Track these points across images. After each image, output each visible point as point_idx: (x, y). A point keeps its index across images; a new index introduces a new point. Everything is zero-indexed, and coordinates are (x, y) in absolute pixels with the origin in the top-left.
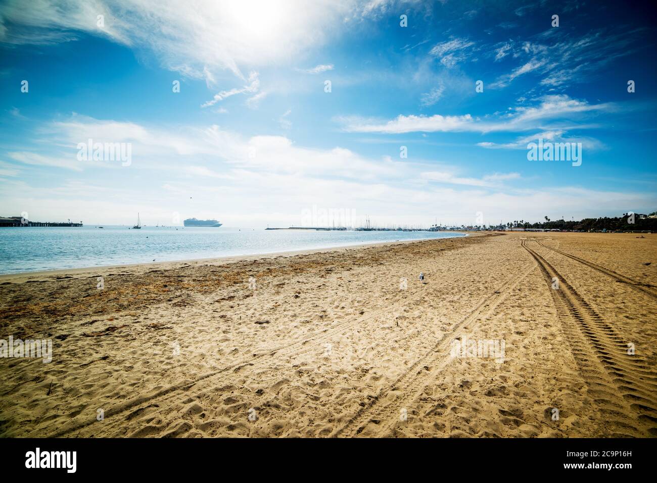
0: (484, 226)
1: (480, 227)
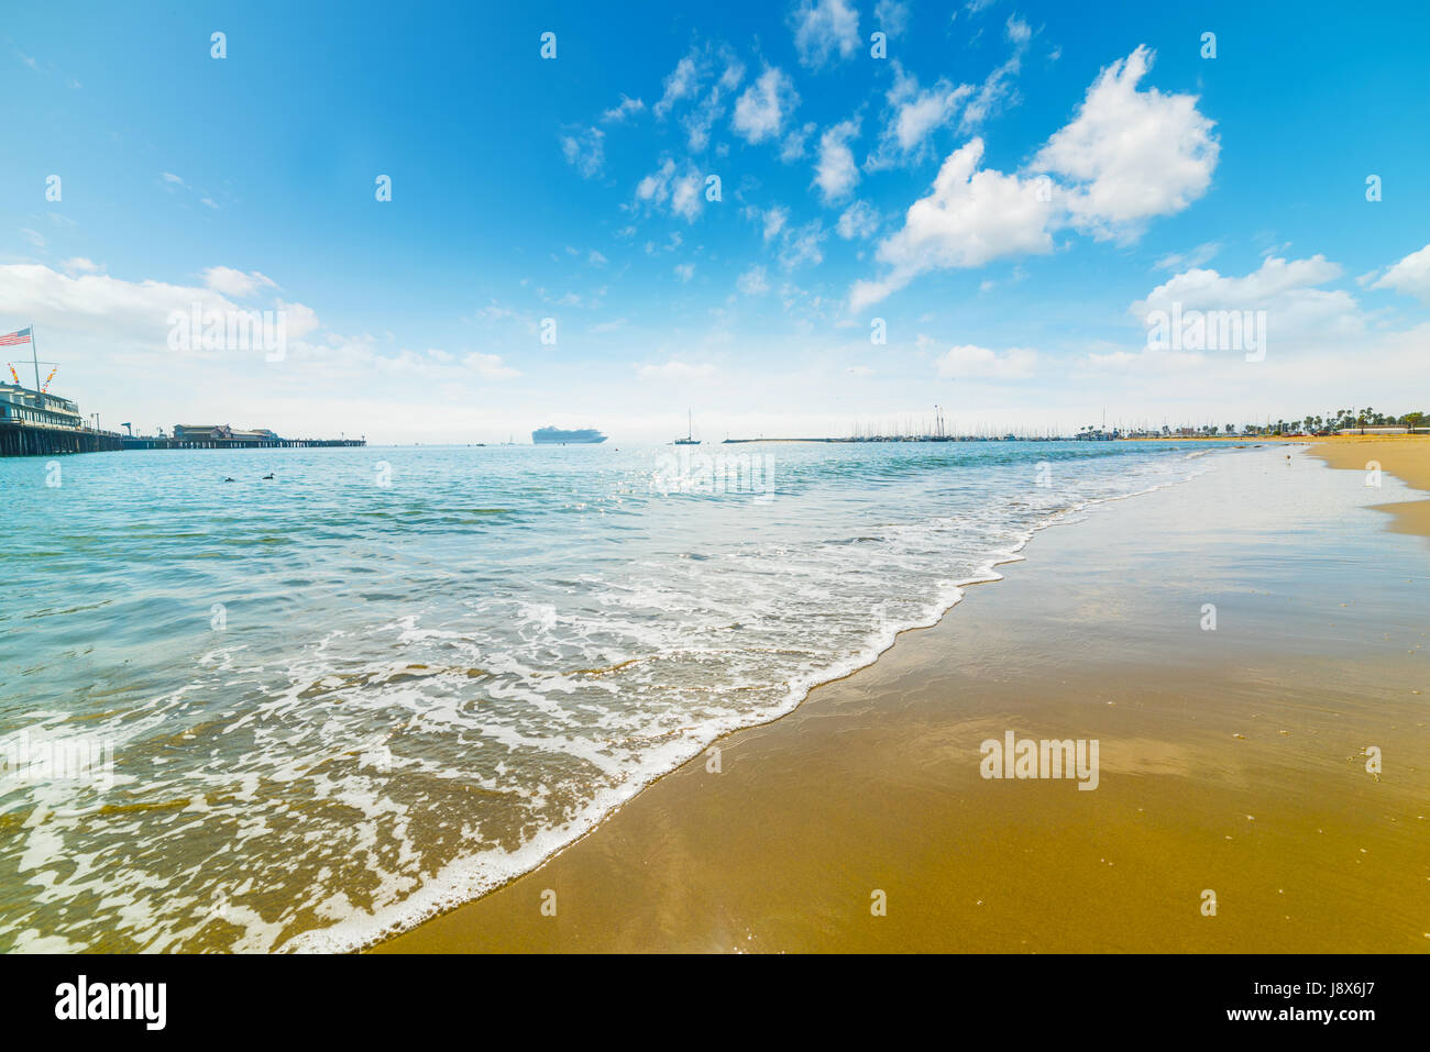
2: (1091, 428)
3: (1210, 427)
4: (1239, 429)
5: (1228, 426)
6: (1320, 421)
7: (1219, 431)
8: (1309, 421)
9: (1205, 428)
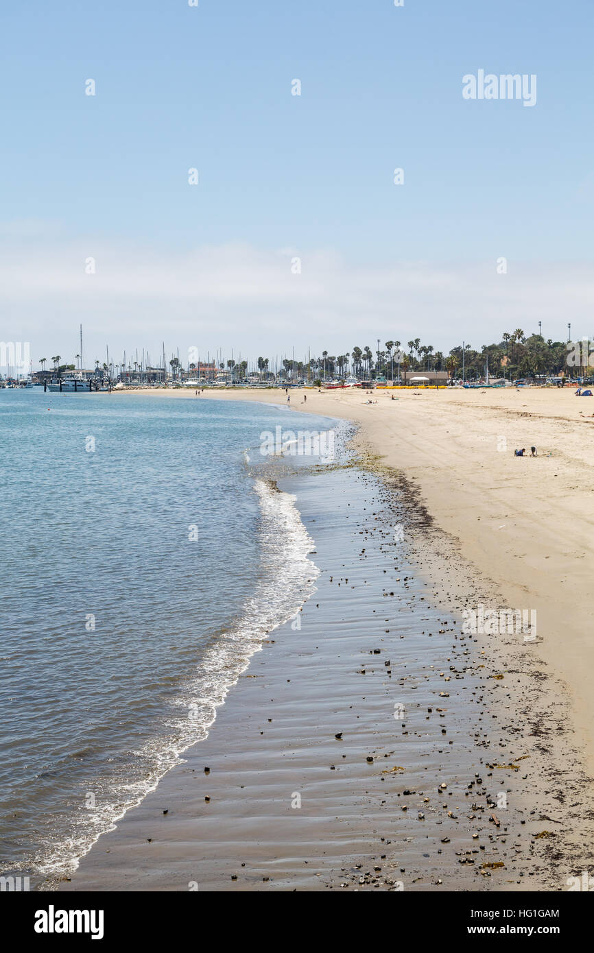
0: (262, 363)
1: (245, 365)
2: (57, 359)
3: (237, 362)
4: (275, 366)
5: (260, 359)
6: (369, 356)
7: (249, 370)
8: (357, 354)
9: (231, 363)
